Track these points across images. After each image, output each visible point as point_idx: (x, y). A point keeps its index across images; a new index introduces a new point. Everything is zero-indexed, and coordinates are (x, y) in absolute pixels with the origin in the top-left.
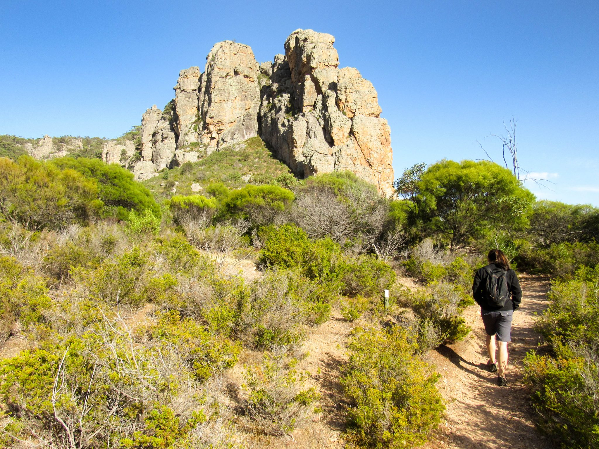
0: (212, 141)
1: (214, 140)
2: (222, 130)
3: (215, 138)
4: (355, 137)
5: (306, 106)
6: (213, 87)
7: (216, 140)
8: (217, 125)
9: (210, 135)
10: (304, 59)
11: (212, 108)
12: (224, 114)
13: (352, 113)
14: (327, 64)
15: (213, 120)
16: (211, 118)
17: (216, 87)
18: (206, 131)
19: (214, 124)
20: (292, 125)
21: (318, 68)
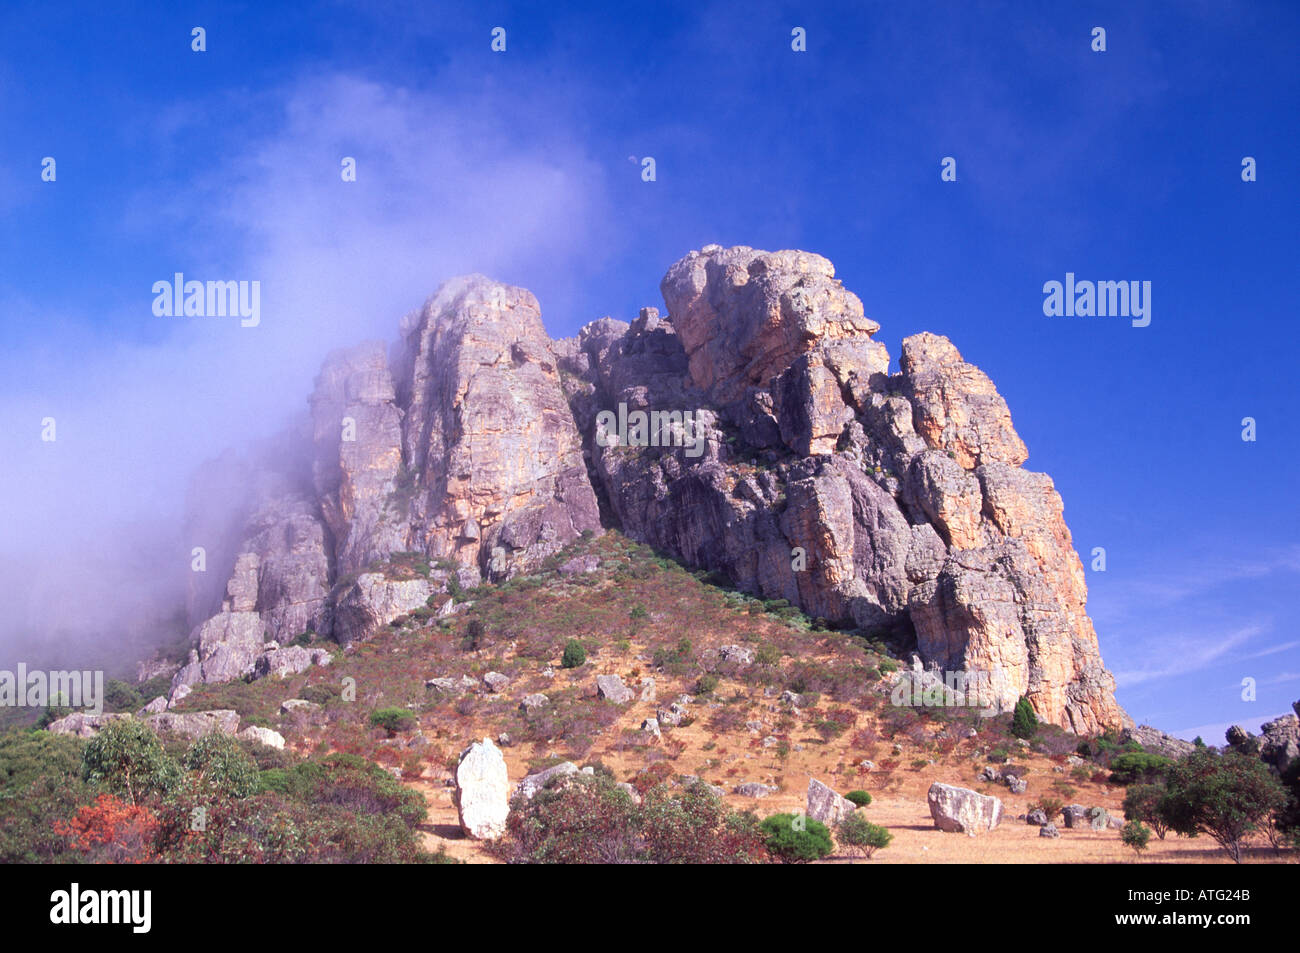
0: (463, 549)
1: (470, 547)
2: (495, 514)
3: (472, 540)
4: (996, 523)
5: (821, 437)
6: (462, 391)
7: (477, 546)
8: (479, 499)
9: (456, 532)
10: (776, 313)
11: (465, 450)
12: (500, 467)
13: (972, 455)
14: (850, 327)
15: (467, 484)
16: (464, 477)
17: (474, 391)
18: (441, 520)
19: (470, 497)
20: (812, 489)
21: (826, 336)
